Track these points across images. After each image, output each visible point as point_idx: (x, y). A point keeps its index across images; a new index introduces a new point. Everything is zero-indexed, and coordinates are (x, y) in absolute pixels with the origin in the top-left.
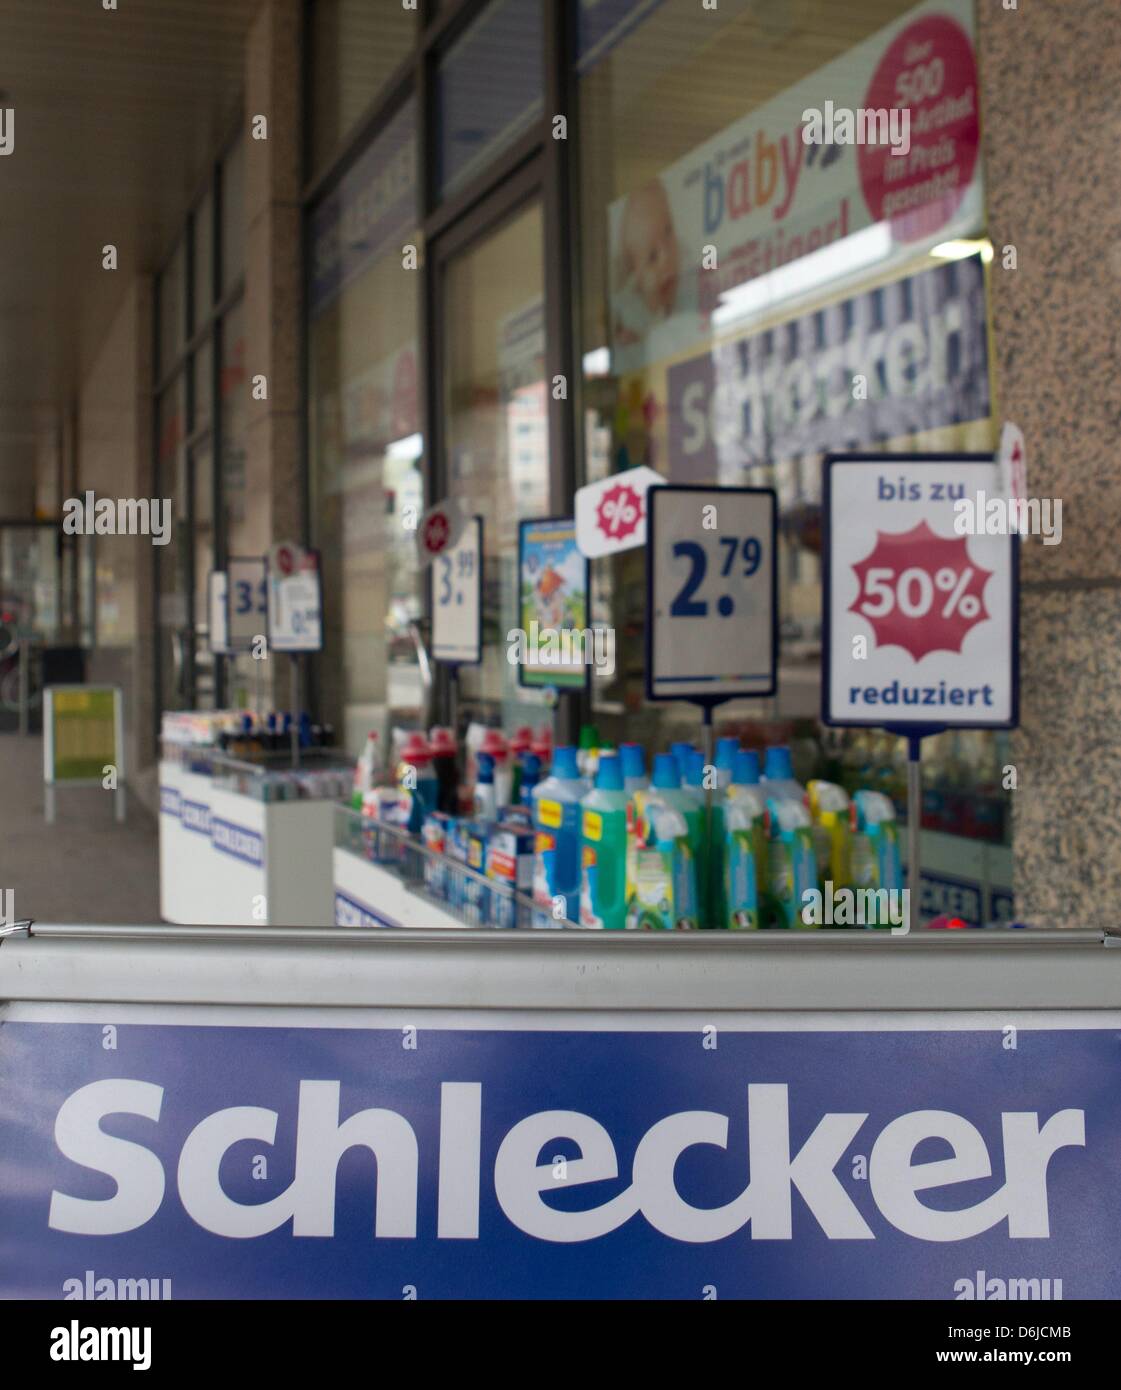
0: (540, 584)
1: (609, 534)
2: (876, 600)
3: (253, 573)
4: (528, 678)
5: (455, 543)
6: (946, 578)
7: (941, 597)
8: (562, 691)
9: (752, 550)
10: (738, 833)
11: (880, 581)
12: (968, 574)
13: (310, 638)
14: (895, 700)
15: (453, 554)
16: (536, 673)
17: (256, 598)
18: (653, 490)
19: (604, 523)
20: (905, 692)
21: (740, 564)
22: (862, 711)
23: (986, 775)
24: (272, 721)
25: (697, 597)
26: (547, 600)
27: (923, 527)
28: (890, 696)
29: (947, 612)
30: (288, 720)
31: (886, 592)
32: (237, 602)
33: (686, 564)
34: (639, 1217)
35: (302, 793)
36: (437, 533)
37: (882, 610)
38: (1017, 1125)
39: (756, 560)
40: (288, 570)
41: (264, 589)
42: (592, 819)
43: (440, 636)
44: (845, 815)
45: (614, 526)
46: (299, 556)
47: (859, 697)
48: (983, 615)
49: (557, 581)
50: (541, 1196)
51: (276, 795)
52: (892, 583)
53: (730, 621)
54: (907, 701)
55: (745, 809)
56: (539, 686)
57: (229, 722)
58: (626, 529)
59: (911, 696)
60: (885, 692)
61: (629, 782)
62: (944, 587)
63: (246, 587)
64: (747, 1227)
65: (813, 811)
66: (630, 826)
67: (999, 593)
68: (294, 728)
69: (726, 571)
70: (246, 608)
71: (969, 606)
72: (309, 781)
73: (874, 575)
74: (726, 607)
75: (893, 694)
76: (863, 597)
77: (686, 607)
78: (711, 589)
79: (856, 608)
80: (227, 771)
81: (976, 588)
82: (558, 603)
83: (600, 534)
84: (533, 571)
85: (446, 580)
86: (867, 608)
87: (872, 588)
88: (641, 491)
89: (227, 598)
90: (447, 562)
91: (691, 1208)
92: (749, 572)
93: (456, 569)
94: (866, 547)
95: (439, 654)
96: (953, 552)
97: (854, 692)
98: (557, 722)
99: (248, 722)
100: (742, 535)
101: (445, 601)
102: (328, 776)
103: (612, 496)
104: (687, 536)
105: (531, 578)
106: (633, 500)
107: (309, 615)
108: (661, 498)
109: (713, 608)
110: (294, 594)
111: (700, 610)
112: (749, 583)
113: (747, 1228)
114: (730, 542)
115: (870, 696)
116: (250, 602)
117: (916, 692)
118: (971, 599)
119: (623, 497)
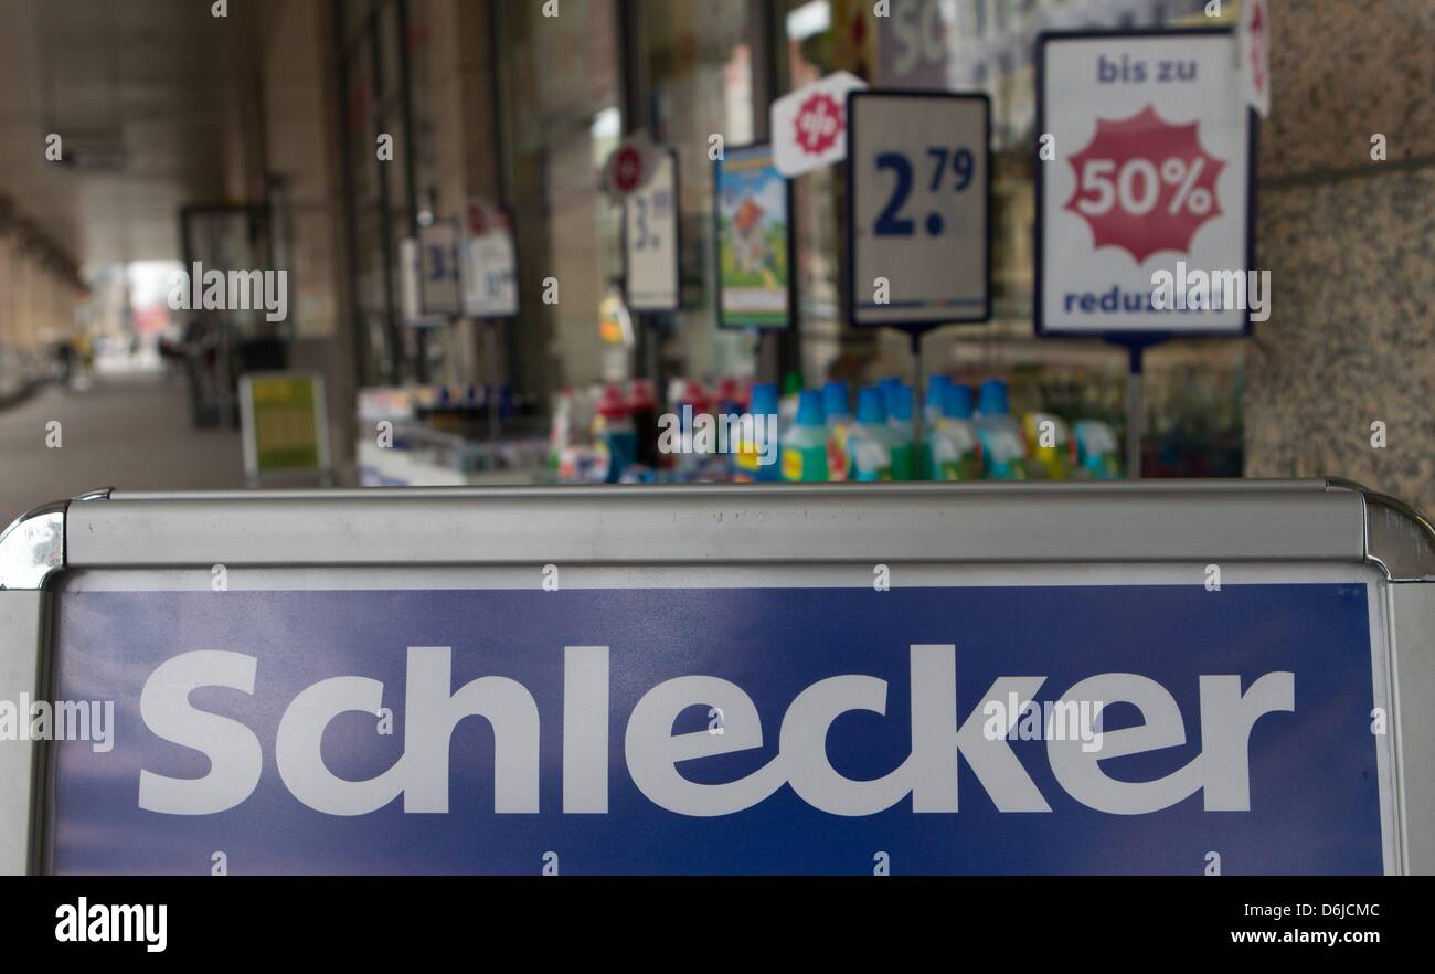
0: (738, 218)
1: (807, 148)
2: (1095, 196)
3: (443, 236)
4: (728, 320)
5: (648, 180)
6: (1174, 169)
7: (1167, 192)
8: (763, 331)
9: (963, 163)
10: (947, 465)
11: (1100, 175)
12: (1198, 165)
13: (505, 301)
14: (1115, 307)
15: (646, 193)
16: (736, 314)
17: (449, 264)
18: (852, 96)
19: (802, 138)
20: (1127, 299)
21: (951, 178)
22: (1078, 320)
23: (1224, 422)
24: (471, 393)
25: (903, 214)
26: (746, 232)
27: (1148, 113)
28: (1109, 303)
29: (1175, 207)
30: (488, 391)
31: (1105, 187)
32: (429, 268)
33: (890, 178)
34: (786, 788)
35: (502, 464)
36: (628, 170)
37: (1100, 208)
38: (1217, 690)
39: (967, 173)
40: (478, 228)
41: (455, 253)
42: (793, 458)
43: (637, 284)
44: (1063, 449)
45: (813, 140)
46: (490, 214)
47: (1076, 305)
48: (1215, 211)
49: (754, 213)
50: (676, 767)
51: (475, 467)
52: (1113, 177)
53: (941, 242)
54: (1128, 308)
55: (955, 441)
56: (737, 328)
57: (428, 397)
58: (825, 142)
59: (1132, 302)
60: (1104, 298)
61: (831, 418)
62: (1171, 179)
63: (437, 253)
64: (908, 798)
65: (1031, 445)
66: (831, 462)
67: (1232, 188)
68: (495, 399)
69: (935, 184)
70: (439, 273)
71: (1199, 201)
72: (510, 451)
73: (1093, 167)
74: (935, 225)
75: (1113, 300)
76: (1081, 194)
77: (890, 225)
78: (918, 206)
79: (1072, 205)
80: (424, 445)
81: (1208, 180)
82: (757, 237)
83: (797, 150)
84: (729, 201)
85: (641, 223)
86: (1086, 206)
87: (1090, 182)
88: (839, 98)
89: (419, 265)
90: (641, 203)
91: (845, 780)
92: (961, 187)
93: (651, 209)
94: (1083, 136)
95: (638, 303)
96: (1182, 140)
97: (1069, 300)
98: (760, 367)
99: (445, 395)
100: (952, 144)
101: (641, 245)
102: (529, 447)
103: (810, 106)
104: (892, 146)
105: (728, 211)
106: (832, 110)
107: (505, 277)
108: (863, 105)
109: (920, 229)
110: (489, 255)
111: (906, 228)
112: (960, 199)
113: (908, 800)
114: (939, 153)
115: (1087, 303)
116: (443, 267)
117: (1138, 299)
118: (1203, 193)
119: (822, 108)
